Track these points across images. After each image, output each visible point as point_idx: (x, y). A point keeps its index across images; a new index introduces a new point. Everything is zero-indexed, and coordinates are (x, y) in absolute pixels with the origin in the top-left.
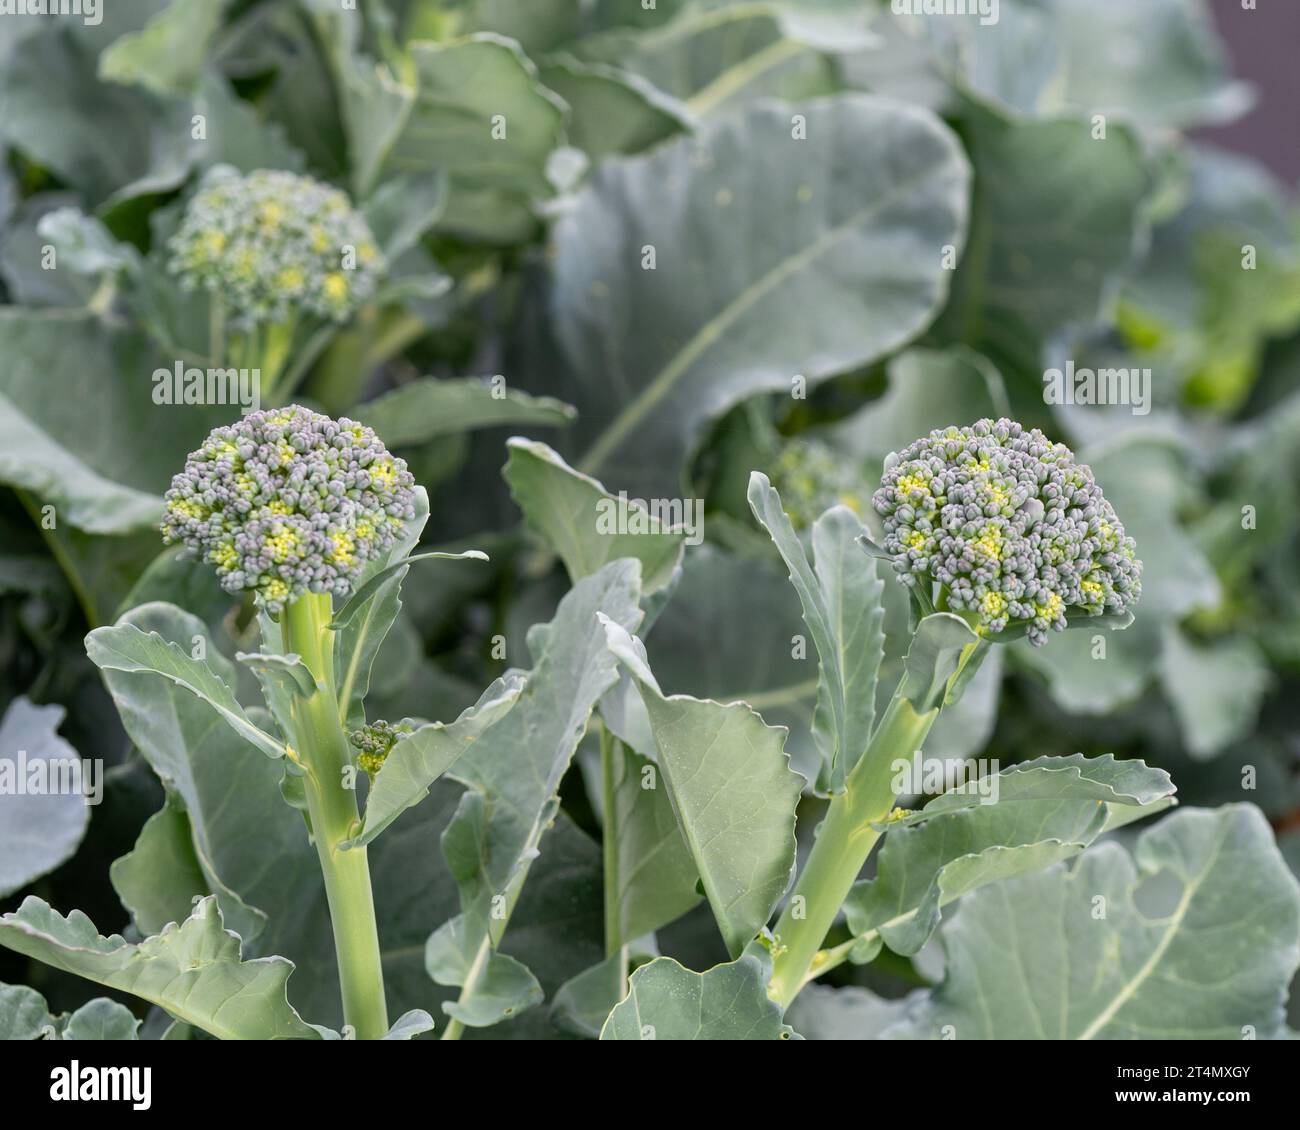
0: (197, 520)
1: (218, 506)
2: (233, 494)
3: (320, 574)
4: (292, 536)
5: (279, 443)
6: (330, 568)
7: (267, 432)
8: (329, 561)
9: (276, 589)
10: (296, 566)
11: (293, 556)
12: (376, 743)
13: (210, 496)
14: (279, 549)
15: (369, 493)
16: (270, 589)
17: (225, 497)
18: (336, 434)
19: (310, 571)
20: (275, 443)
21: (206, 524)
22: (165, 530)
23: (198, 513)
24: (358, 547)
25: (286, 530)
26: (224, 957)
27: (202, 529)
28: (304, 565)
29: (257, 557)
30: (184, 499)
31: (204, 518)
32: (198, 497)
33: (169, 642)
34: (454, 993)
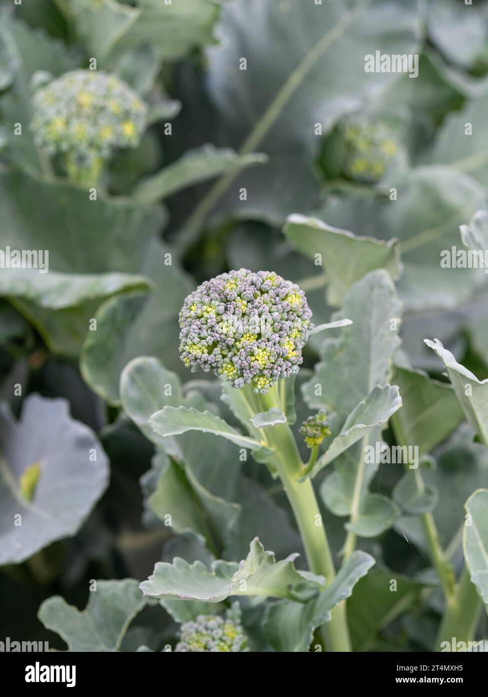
0: (206, 355)
1: (215, 344)
2: (223, 336)
3: (284, 368)
4: (265, 352)
5: (237, 300)
6: (287, 362)
7: (229, 296)
8: (286, 359)
9: (263, 381)
10: (272, 368)
11: (269, 365)
12: (315, 431)
13: (210, 340)
14: (260, 362)
15: (291, 313)
16: (259, 383)
17: (219, 339)
18: (262, 284)
19: (279, 369)
20: (234, 300)
21: (212, 356)
22: (184, 360)
23: (206, 351)
24: (297, 346)
25: (260, 350)
26: (264, 562)
27: (211, 358)
28: (276, 366)
29: (249, 369)
30: (195, 344)
31: (210, 353)
32: (203, 342)
33: (189, 409)
34: (347, 518)
